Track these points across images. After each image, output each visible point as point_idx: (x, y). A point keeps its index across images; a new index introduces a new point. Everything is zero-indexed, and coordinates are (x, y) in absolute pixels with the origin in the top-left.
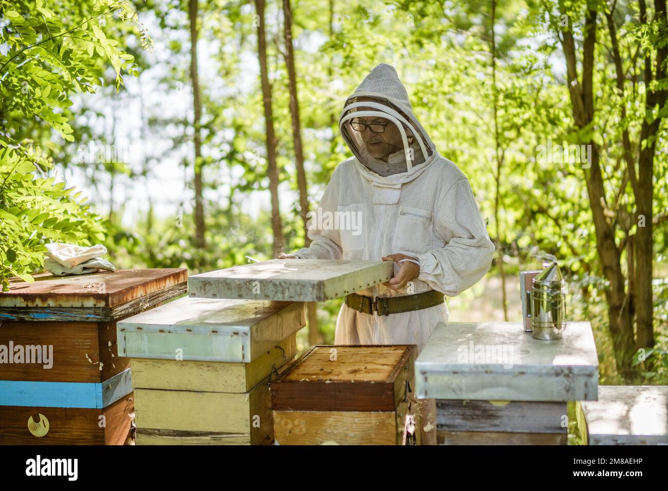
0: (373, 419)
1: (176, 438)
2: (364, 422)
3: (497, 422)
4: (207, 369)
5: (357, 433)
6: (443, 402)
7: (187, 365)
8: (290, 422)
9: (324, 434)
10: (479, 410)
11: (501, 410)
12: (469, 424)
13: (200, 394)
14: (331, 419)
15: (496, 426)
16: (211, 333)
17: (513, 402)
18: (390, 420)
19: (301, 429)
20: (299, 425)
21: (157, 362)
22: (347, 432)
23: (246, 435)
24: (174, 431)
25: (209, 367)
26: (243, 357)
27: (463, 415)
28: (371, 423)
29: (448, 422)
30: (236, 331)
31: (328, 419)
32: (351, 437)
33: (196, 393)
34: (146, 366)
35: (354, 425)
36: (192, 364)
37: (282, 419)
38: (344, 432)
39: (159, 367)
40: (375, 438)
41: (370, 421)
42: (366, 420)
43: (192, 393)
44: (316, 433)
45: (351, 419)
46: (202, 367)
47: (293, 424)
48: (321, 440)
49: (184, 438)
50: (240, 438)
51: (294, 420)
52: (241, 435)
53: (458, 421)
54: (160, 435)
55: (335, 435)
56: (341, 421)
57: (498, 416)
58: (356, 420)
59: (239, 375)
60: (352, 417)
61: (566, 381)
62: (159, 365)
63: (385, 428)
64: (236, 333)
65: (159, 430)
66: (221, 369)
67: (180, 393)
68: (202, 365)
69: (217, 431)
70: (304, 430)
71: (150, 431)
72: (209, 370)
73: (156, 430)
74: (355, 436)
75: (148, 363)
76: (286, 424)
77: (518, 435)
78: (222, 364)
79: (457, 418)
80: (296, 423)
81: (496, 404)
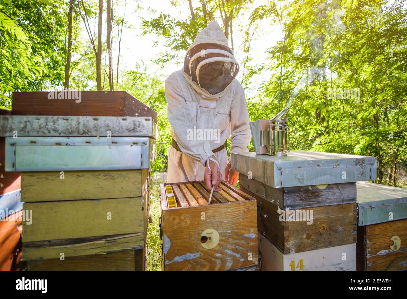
0: (241, 207)
1: (69, 246)
2: (234, 210)
3: (320, 200)
4: (104, 178)
5: (229, 220)
6: (289, 189)
7: (83, 176)
8: (177, 218)
9: (205, 224)
10: (310, 193)
11: (322, 192)
12: (304, 203)
13: (96, 202)
14: (211, 211)
15: (319, 202)
16: (111, 144)
17: (329, 185)
18: (253, 207)
19: (186, 222)
20: (185, 219)
21: (51, 176)
22: (222, 220)
23: (140, 234)
24: (67, 240)
25: (106, 176)
26: (142, 165)
27: (300, 197)
28: (239, 211)
29: (292, 204)
30: (135, 141)
31: (208, 211)
32: (226, 223)
33: (92, 201)
34: (39, 180)
35: (228, 213)
36: (89, 175)
37: (170, 216)
38: (219, 220)
39: (53, 180)
40: (243, 222)
41: (239, 209)
42: (236, 209)
43: (88, 201)
44: (199, 224)
45: (226, 209)
46: (99, 176)
47: (180, 219)
48: (202, 229)
49: (77, 245)
50: (134, 238)
51: (181, 215)
52: (135, 235)
53: (298, 202)
54: (50, 245)
55: (213, 223)
56: (218, 212)
57: (320, 196)
58: (229, 210)
59: (136, 181)
60: (227, 208)
61: (360, 168)
62: (53, 178)
63: (250, 213)
64: (136, 144)
65: (49, 241)
66: (118, 177)
67: (75, 202)
68: (99, 175)
69: (111, 234)
70: (189, 223)
71: (39, 243)
72: (106, 179)
73: (46, 241)
74: (228, 222)
75: (41, 177)
76: (174, 219)
77: (332, 207)
78: (119, 173)
79: (297, 200)
80: (182, 217)
81: (320, 187)
